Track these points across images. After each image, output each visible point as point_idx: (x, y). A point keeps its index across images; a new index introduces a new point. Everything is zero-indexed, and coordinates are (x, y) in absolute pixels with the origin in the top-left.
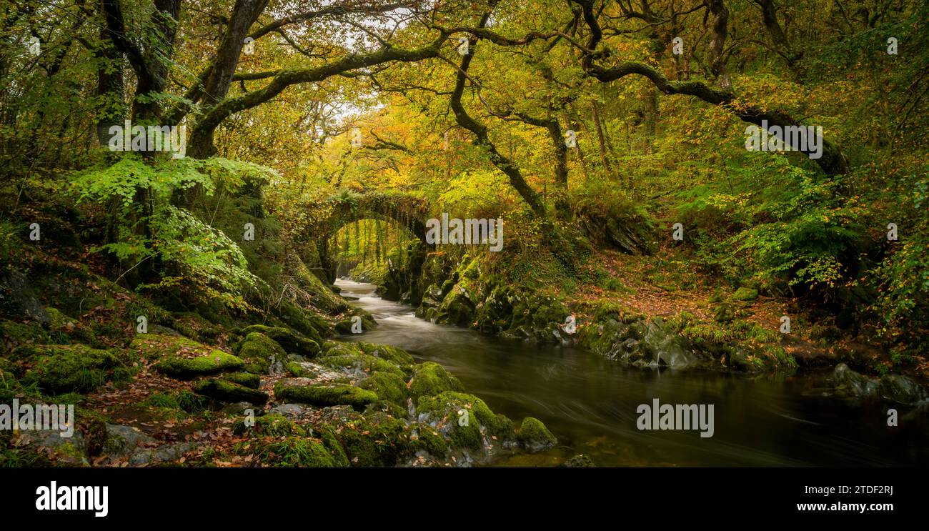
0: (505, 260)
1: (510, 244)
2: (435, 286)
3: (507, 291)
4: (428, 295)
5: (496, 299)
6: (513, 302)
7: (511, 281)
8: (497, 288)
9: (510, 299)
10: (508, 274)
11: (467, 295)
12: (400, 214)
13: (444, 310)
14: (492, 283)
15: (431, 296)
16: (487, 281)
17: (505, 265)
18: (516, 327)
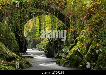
0: (95, 31)
1: (99, 22)
2: (66, 47)
3: (96, 47)
4: (62, 52)
5: (90, 51)
6: (98, 53)
7: (98, 42)
8: (91, 46)
9: (97, 51)
10: (97, 38)
11: (79, 51)
12: (50, 9)
13: (67, 59)
14: (89, 43)
15: (64, 53)
16: (87, 42)
17: (95, 33)
18: (98, 66)
